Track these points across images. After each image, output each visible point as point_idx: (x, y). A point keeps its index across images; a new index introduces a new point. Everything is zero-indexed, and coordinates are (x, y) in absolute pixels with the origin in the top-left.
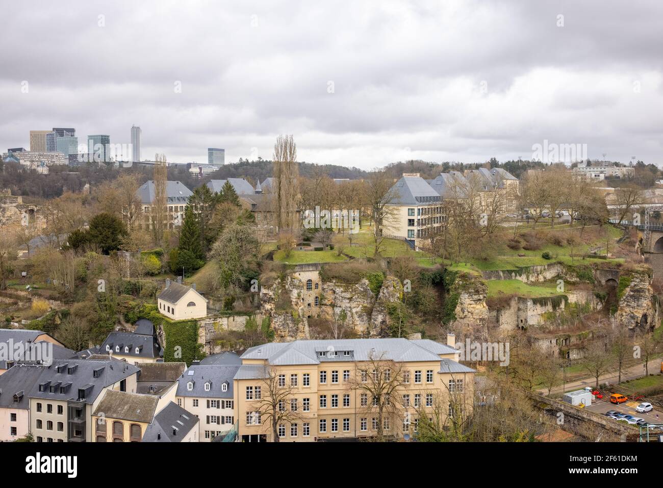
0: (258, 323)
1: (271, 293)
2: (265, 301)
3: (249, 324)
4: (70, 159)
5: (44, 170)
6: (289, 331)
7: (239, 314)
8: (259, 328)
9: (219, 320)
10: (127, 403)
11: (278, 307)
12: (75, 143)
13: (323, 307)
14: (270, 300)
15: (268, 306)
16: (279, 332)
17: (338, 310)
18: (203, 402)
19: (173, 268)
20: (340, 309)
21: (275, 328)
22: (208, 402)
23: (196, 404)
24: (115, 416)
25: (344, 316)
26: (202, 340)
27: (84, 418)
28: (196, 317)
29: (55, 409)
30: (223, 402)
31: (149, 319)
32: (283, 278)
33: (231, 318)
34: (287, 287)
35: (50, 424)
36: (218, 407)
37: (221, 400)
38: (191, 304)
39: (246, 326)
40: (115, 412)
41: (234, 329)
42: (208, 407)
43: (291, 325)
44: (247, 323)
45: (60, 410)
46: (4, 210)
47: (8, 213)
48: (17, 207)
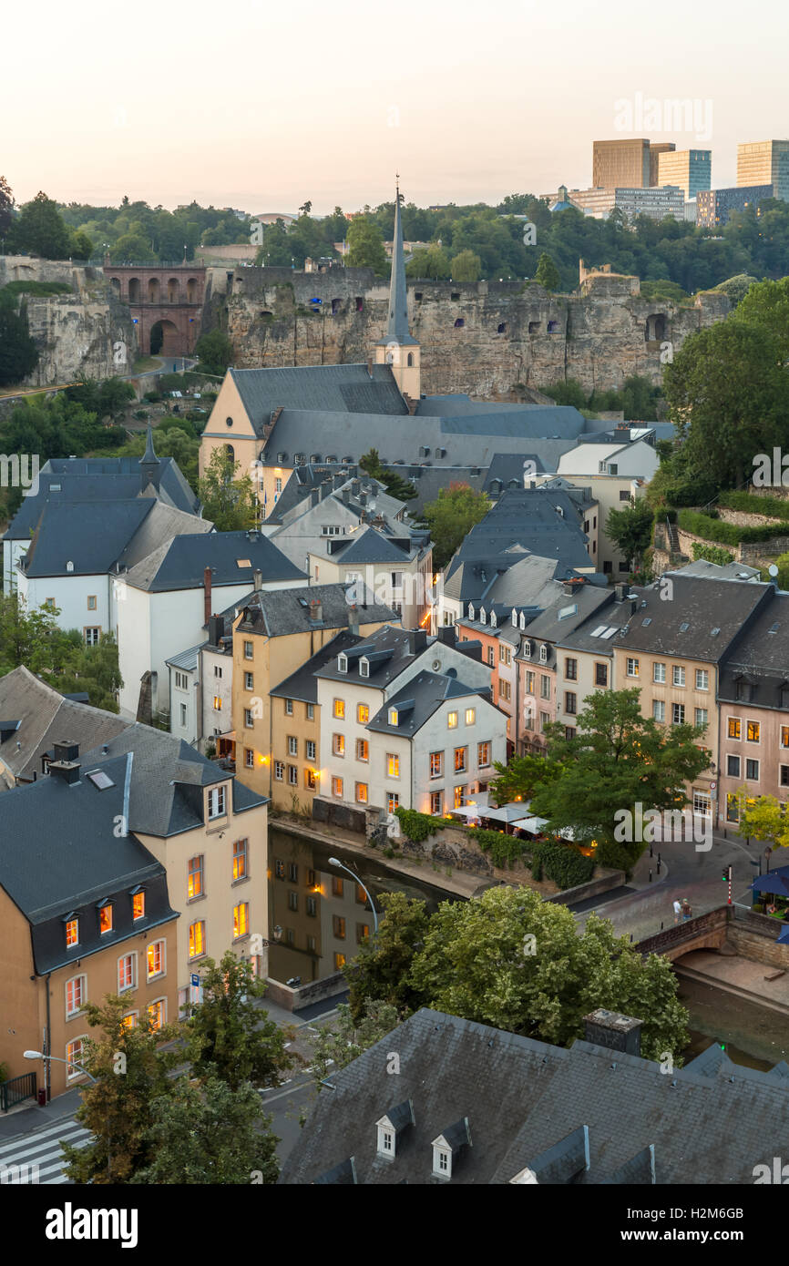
46: (600, 312)
47: (608, 323)
48: (625, 306)
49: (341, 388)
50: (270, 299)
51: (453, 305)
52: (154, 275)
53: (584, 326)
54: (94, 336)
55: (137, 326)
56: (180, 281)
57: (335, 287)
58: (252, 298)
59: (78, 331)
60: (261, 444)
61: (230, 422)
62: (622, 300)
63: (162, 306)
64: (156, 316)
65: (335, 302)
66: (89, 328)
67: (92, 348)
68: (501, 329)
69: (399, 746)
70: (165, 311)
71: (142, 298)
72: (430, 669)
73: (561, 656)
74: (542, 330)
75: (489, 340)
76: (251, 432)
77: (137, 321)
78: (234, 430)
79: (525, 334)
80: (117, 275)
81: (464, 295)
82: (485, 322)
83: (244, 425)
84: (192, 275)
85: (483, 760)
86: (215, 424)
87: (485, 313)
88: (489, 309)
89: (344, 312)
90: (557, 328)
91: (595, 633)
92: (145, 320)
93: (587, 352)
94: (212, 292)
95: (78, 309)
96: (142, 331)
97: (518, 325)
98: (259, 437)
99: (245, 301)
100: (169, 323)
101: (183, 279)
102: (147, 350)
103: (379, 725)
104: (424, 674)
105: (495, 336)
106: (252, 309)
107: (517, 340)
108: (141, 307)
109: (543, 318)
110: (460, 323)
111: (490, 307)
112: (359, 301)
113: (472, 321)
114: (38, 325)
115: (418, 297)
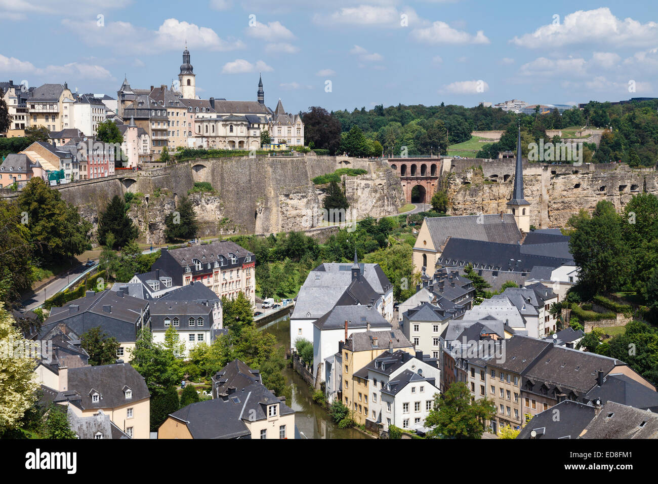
49: (485, 226)
50: (469, 175)
51: (573, 176)
52: (414, 163)
53: (653, 187)
54: (378, 195)
55: (404, 188)
56: (427, 165)
57: (506, 168)
58: (460, 175)
59: (370, 193)
60: (439, 256)
61: (425, 243)
63: (417, 179)
64: (414, 183)
65: (506, 177)
66: (376, 191)
67: (377, 201)
68: (602, 189)
70: (419, 181)
71: (407, 174)
72: (411, 369)
74: (627, 189)
75: (595, 195)
76: (434, 248)
77: (404, 186)
78: (427, 248)
79: (616, 192)
80: (394, 164)
81: (580, 172)
82: (592, 185)
84: (434, 163)
86: (419, 244)
87: (592, 181)
88: (595, 179)
89: (510, 182)
90: (637, 188)
92: (409, 185)
94: (443, 171)
95: (370, 182)
96: (407, 191)
97: (612, 187)
99: (455, 177)
100: (421, 187)
101: (429, 164)
102: (410, 199)
103: (384, 390)
104: (407, 371)
105: (598, 193)
106: (459, 181)
107: (612, 195)
108: (407, 179)
109: (628, 183)
110: (577, 186)
111: (595, 178)
113: (584, 185)
114: (350, 190)
115: (553, 172)
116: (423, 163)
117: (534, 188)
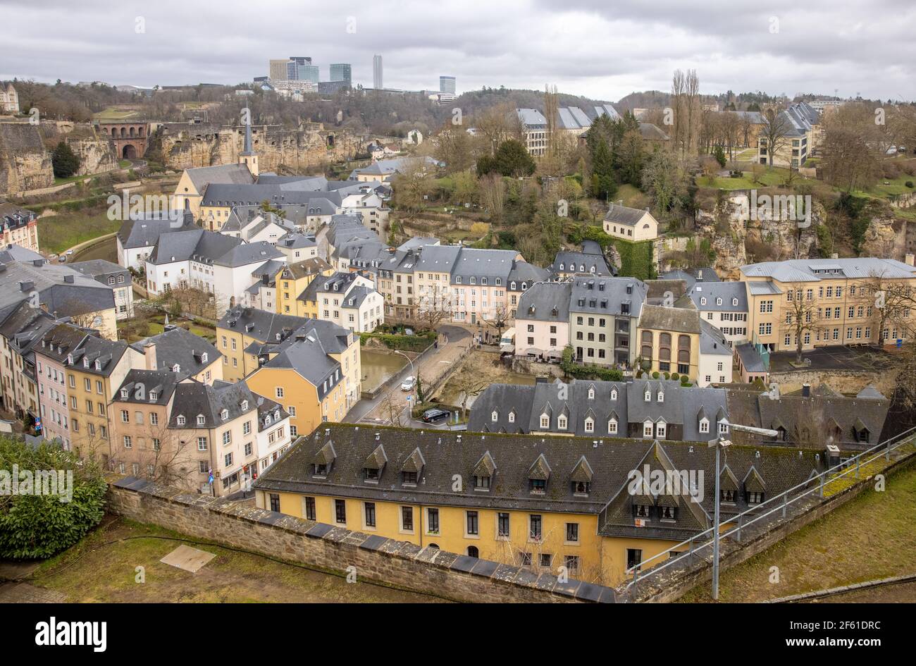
0: (696, 244)
1: (713, 217)
2: (704, 224)
3: (689, 244)
4: (319, 87)
5: (299, 98)
6: (730, 252)
7: (682, 235)
8: (698, 249)
9: (666, 241)
10: (669, 316)
11: (717, 229)
12: (315, 71)
13: (751, 230)
14: (709, 223)
15: (707, 229)
16: (721, 252)
17: (765, 233)
18: (717, 315)
19: (596, 192)
20: (768, 232)
21: (716, 249)
22: (722, 315)
23: (710, 316)
24: (662, 327)
25: (771, 237)
26: (655, 260)
27: (628, 330)
28: (650, 238)
29: (597, 322)
30: (736, 315)
31: (594, 240)
32: (721, 202)
33: (675, 239)
34: (723, 211)
35: (591, 336)
36: (731, 320)
37: (734, 313)
38: (646, 226)
39: (687, 247)
40: (660, 324)
41: (678, 250)
42: (722, 320)
43: (732, 246)
44: (688, 244)
45: (602, 322)
46: (309, 136)
47: (312, 140)
48: (320, 133)
49: (229, 174)
50: (180, 136)
52: (123, 126)
53: (304, 141)
54: (103, 154)
55: (117, 148)
57: (206, 130)
58: (173, 135)
59: (95, 152)
60: (201, 198)
61: (186, 190)
62: (318, 131)
63: (127, 139)
64: (125, 143)
65: (207, 136)
66: (100, 150)
67: (102, 159)
68: (273, 143)
69: (353, 312)
70: (129, 141)
71: (118, 136)
72: (357, 285)
73: (395, 275)
74: (288, 143)
75: (268, 148)
76: (197, 193)
77: (116, 145)
78: (188, 193)
79: (282, 146)
80: (106, 126)
81: (258, 132)
82: (267, 141)
83: (193, 190)
84: (141, 126)
85: (378, 311)
86: (180, 191)
87: (266, 138)
88: (268, 136)
89: (211, 140)
90: (294, 142)
91: (406, 266)
92: (120, 145)
93: (306, 150)
94: (151, 132)
95: (95, 143)
96: (119, 150)
97: (279, 142)
98: (201, 195)
99: (169, 137)
100: (130, 146)
101: (137, 128)
102: (121, 157)
103: (345, 305)
104: (355, 287)
105: (271, 146)
106: (173, 140)
107: (279, 148)
108: (118, 139)
109: (289, 139)
110: (256, 142)
112: (217, 135)
113: (262, 141)
114: (76, 151)
115: (240, 132)
116: (132, 126)
117: (228, 144)
